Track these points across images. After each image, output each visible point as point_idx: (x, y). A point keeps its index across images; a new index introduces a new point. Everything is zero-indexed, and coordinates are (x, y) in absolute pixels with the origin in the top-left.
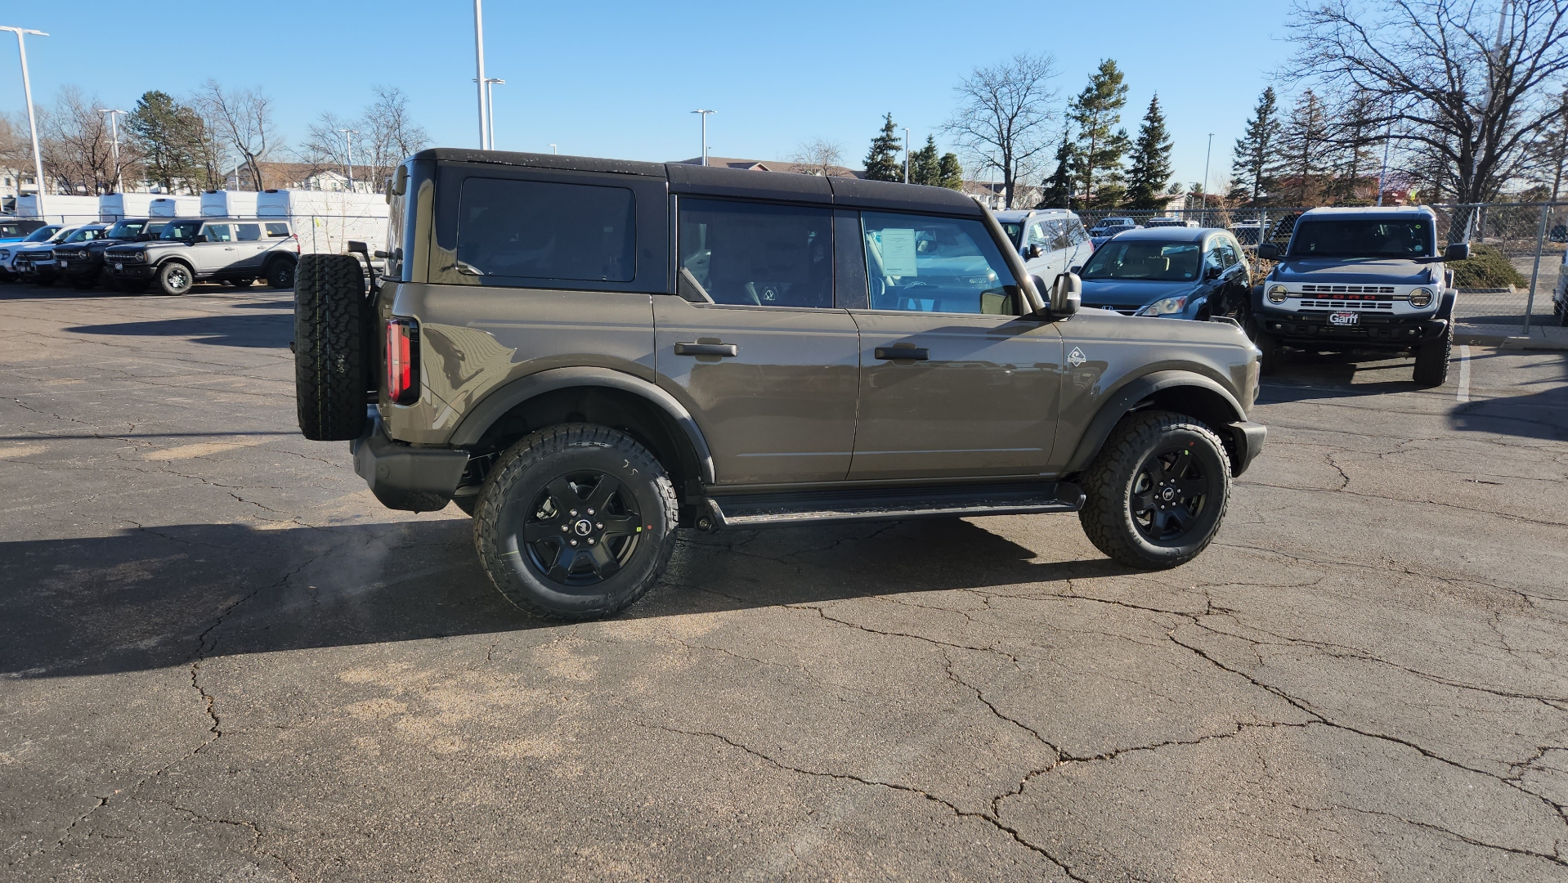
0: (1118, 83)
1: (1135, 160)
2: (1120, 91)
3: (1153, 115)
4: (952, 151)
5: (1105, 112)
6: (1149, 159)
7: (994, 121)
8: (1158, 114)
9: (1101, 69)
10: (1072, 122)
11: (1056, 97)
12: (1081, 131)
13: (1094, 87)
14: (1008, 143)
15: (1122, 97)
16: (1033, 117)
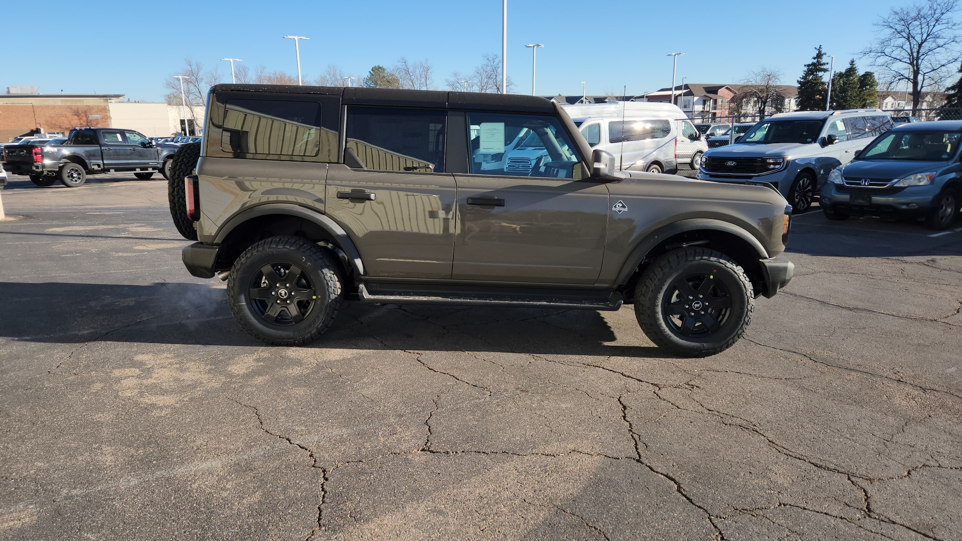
4: (869, 70)
7: (907, 46)
14: (917, 62)
16: (940, 42)
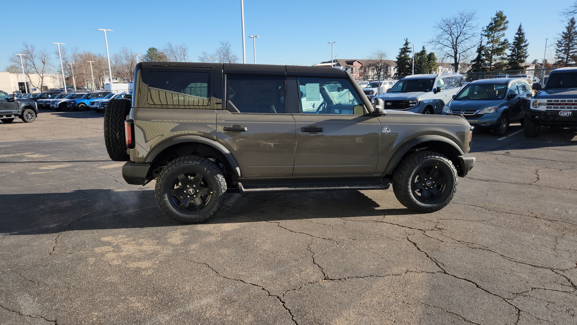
0: (504, 20)
1: (512, 51)
2: (505, 23)
3: (520, 32)
4: (432, 51)
5: (498, 32)
6: (518, 50)
7: (450, 39)
8: (522, 32)
9: (496, 15)
10: (484, 37)
11: (477, 28)
12: (488, 40)
13: (494, 23)
14: (456, 47)
15: (506, 25)
16: (467, 36)
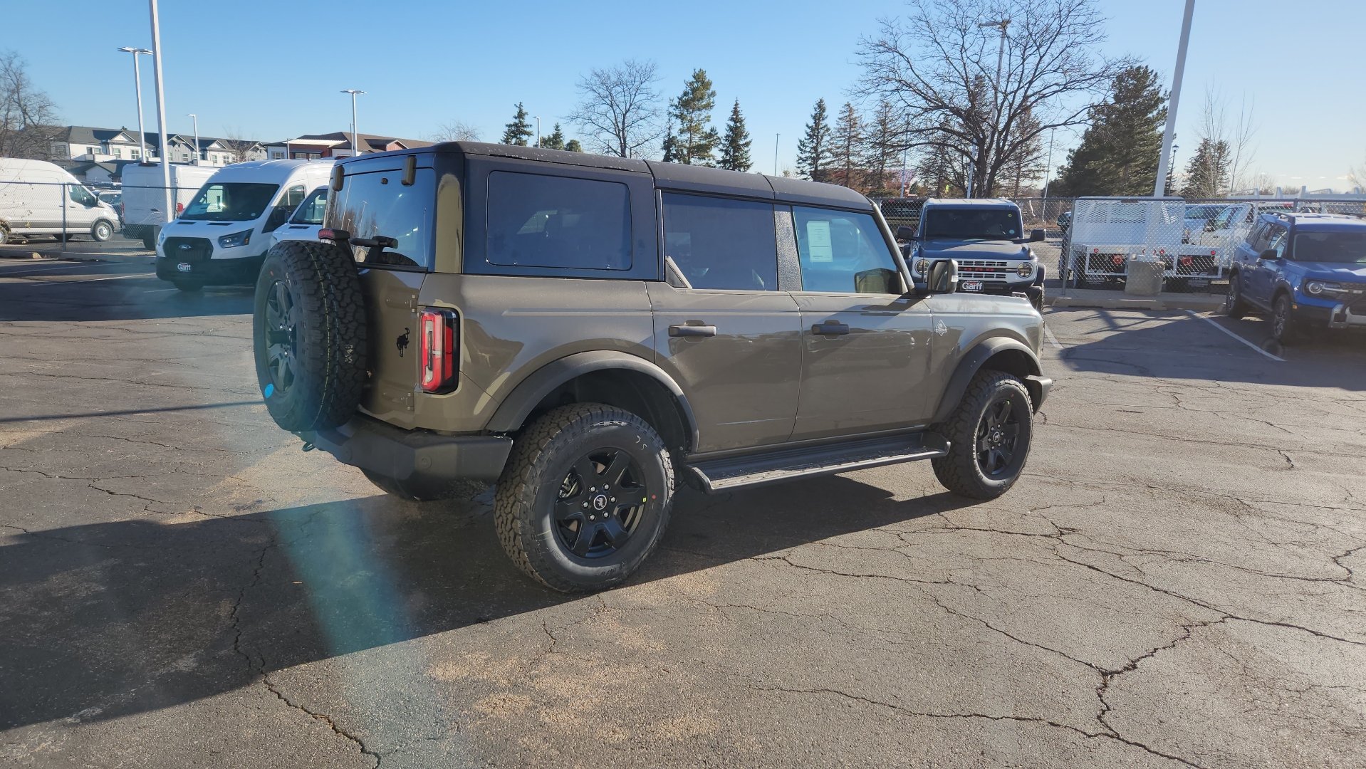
0: (708, 89)
1: (724, 153)
2: (709, 96)
3: (736, 117)
4: (577, 139)
5: (699, 112)
6: (734, 152)
7: (611, 115)
8: (740, 116)
9: (694, 77)
10: (673, 119)
11: (660, 98)
12: (681, 127)
13: (690, 92)
14: (623, 134)
15: (711, 101)
16: (642, 113)
